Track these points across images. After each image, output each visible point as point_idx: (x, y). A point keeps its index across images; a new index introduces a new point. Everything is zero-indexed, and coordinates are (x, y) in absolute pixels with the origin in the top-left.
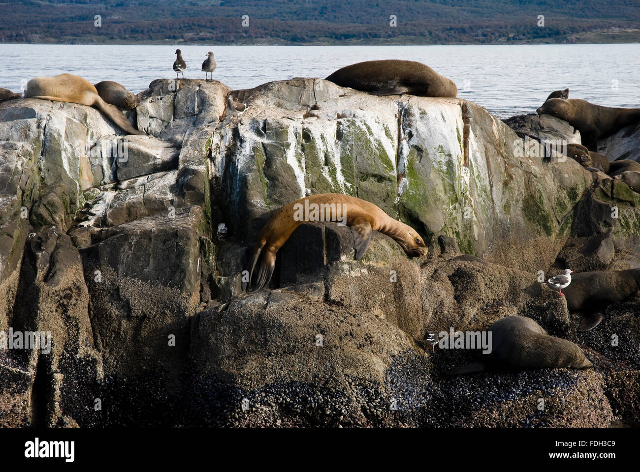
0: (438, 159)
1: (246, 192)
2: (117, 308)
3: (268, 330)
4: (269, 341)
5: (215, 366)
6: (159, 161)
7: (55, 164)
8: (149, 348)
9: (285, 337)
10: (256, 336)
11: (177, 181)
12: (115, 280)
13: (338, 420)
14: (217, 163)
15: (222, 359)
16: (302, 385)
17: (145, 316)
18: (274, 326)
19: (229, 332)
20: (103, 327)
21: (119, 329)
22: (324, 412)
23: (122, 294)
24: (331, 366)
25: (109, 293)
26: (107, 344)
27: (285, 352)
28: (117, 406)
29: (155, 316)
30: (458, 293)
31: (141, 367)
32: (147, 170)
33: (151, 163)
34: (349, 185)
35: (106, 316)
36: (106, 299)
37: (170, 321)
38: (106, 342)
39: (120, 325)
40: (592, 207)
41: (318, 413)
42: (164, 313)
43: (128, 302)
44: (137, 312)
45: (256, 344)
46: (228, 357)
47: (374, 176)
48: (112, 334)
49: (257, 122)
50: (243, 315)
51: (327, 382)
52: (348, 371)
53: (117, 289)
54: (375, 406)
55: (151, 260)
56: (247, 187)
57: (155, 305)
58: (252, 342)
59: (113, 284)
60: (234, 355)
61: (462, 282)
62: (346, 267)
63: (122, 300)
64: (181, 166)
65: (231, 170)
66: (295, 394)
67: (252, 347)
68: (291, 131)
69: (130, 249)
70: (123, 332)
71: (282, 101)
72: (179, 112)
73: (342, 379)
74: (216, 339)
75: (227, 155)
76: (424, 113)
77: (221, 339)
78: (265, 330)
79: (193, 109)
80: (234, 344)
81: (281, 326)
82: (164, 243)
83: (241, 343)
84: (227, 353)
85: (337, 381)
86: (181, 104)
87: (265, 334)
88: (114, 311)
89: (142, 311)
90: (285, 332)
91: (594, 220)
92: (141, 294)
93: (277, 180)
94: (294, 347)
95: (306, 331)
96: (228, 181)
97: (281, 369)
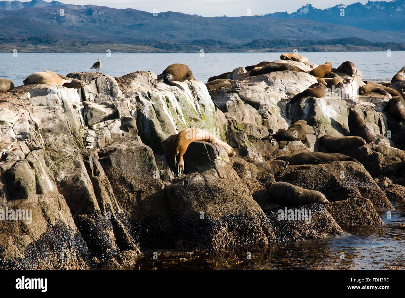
0: (210, 111)
1: (154, 128)
2: (125, 188)
3: (213, 191)
4: (215, 197)
5: (190, 211)
6: (107, 115)
7: (71, 117)
8: (148, 206)
9: (223, 195)
10: (208, 195)
11: (122, 124)
12: (121, 174)
13: (253, 231)
14: (132, 114)
15: (193, 207)
16: (236, 216)
17: (141, 191)
18: (216, 189)
19: (193, 194)
20: (120, 198)
21: (129, 198)
22: (247, 228)
23: (126, 180)
24: (245, 206)
25: (119, 180)
26: (124, 206)
27: (222, 202)
28: (140, 235)
29: (146, 190)
30: (239, 174)
31: (146, 215)
32: (101, 119)
33: (104, 115)
34: (188, 124)
35: (120, 192)
36: (118, 183)
37: (154, 192)
38: (123, 205)
39: (128, 195)
40: (234, 134)
41: (244, 228)
42: (150, 188)
43: (130, 184)
44: (137, 188)
45: (209, 199)
46: (196, 206)
47: (194, 119)
48: (125, 201)
49: (145, 93)
50: (198, 186)
51: (246, 214)
52: (252, 208)
53: (124, 178)
54: (265, 224)
55: (137, 163)
56: (154, 126)
57: (144, 185)
58: (207, 198)
59: (120, 176)
60: (199, 205)
61: (239, 169)
62: (219, 161)
63: (127, 183)
64: (121, 117)
65: (141, 118)
66: (234, 220)
67: (207, 200)
68: (161, 97)
69: (125, 158)
70: (132, 199)
71: (143, 84)
72: (100, 89)
73: (251, 212)
74: (187, 198)
75: (137, 110)
76: (199, 88)
77: (190, 198)
78: (212, 192)
79: (107, 87)
80: (198, 200)
81: (220, 189)
82: (141, 154)
83: (201, 199)
84: (195, 204)
85: (250, 213)
86: (101, 85)
87: (213, 194)
88: (124, 189)
89: (139, 188)
90: (222, 192)
91: (237, 140)
92: (136, 179)
93: (164, 121)
94: (226, 199)
95: (230, 191)
96: (141, 123)
97: (224, 209)
